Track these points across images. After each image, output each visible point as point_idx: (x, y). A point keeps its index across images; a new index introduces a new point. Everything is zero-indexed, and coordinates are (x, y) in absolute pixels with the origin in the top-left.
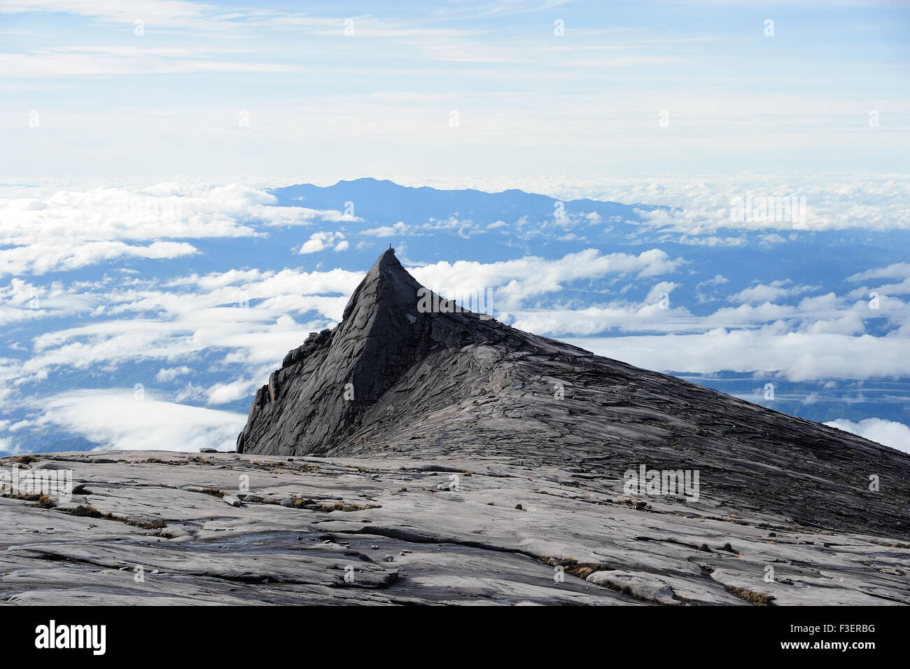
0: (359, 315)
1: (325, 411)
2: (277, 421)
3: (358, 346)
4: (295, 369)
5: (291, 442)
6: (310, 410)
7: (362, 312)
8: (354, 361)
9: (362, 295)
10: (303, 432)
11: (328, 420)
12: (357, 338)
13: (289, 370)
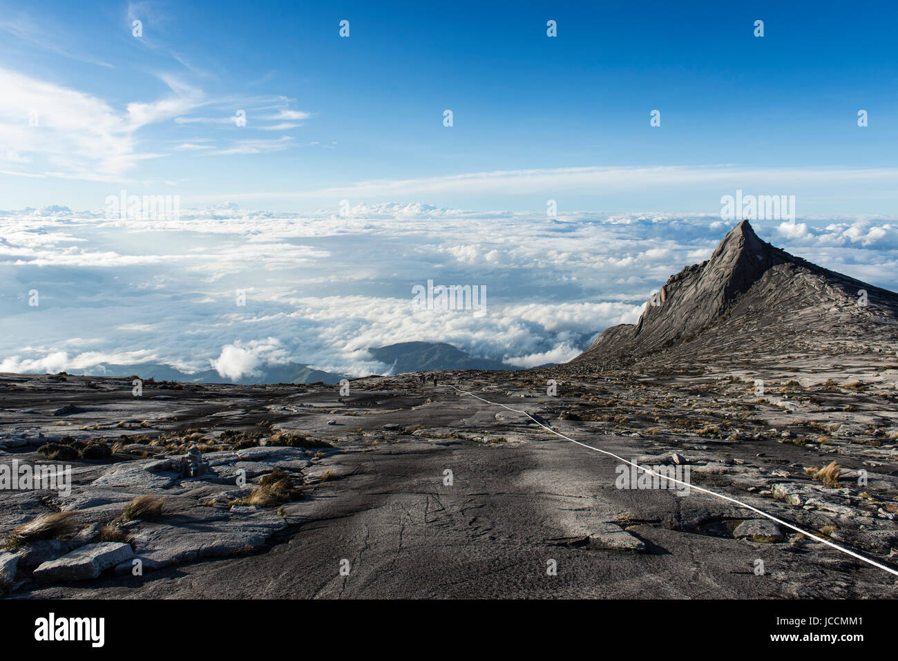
0: (727, 255)
1: (706, 307)
2: (668, 310)
3: (727, 272)
4: (677, 284)
5: (682, 322)
6: (695, 306)
7: (729, 253)
8: (724, 280)
9: (728, 244)
10: (690, 317)
11: (708, 312)
12: (726, 268)
13: (674, 285)
